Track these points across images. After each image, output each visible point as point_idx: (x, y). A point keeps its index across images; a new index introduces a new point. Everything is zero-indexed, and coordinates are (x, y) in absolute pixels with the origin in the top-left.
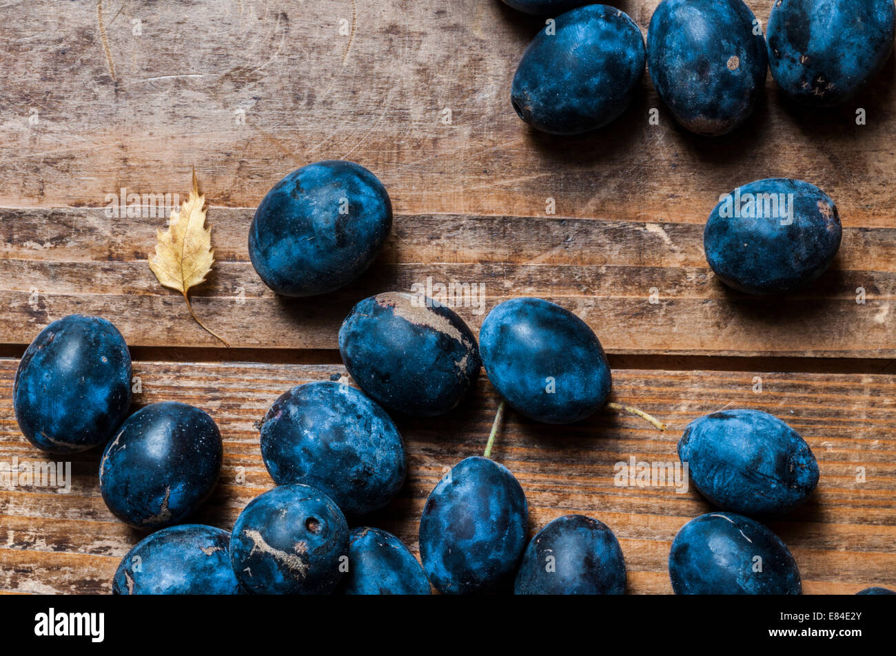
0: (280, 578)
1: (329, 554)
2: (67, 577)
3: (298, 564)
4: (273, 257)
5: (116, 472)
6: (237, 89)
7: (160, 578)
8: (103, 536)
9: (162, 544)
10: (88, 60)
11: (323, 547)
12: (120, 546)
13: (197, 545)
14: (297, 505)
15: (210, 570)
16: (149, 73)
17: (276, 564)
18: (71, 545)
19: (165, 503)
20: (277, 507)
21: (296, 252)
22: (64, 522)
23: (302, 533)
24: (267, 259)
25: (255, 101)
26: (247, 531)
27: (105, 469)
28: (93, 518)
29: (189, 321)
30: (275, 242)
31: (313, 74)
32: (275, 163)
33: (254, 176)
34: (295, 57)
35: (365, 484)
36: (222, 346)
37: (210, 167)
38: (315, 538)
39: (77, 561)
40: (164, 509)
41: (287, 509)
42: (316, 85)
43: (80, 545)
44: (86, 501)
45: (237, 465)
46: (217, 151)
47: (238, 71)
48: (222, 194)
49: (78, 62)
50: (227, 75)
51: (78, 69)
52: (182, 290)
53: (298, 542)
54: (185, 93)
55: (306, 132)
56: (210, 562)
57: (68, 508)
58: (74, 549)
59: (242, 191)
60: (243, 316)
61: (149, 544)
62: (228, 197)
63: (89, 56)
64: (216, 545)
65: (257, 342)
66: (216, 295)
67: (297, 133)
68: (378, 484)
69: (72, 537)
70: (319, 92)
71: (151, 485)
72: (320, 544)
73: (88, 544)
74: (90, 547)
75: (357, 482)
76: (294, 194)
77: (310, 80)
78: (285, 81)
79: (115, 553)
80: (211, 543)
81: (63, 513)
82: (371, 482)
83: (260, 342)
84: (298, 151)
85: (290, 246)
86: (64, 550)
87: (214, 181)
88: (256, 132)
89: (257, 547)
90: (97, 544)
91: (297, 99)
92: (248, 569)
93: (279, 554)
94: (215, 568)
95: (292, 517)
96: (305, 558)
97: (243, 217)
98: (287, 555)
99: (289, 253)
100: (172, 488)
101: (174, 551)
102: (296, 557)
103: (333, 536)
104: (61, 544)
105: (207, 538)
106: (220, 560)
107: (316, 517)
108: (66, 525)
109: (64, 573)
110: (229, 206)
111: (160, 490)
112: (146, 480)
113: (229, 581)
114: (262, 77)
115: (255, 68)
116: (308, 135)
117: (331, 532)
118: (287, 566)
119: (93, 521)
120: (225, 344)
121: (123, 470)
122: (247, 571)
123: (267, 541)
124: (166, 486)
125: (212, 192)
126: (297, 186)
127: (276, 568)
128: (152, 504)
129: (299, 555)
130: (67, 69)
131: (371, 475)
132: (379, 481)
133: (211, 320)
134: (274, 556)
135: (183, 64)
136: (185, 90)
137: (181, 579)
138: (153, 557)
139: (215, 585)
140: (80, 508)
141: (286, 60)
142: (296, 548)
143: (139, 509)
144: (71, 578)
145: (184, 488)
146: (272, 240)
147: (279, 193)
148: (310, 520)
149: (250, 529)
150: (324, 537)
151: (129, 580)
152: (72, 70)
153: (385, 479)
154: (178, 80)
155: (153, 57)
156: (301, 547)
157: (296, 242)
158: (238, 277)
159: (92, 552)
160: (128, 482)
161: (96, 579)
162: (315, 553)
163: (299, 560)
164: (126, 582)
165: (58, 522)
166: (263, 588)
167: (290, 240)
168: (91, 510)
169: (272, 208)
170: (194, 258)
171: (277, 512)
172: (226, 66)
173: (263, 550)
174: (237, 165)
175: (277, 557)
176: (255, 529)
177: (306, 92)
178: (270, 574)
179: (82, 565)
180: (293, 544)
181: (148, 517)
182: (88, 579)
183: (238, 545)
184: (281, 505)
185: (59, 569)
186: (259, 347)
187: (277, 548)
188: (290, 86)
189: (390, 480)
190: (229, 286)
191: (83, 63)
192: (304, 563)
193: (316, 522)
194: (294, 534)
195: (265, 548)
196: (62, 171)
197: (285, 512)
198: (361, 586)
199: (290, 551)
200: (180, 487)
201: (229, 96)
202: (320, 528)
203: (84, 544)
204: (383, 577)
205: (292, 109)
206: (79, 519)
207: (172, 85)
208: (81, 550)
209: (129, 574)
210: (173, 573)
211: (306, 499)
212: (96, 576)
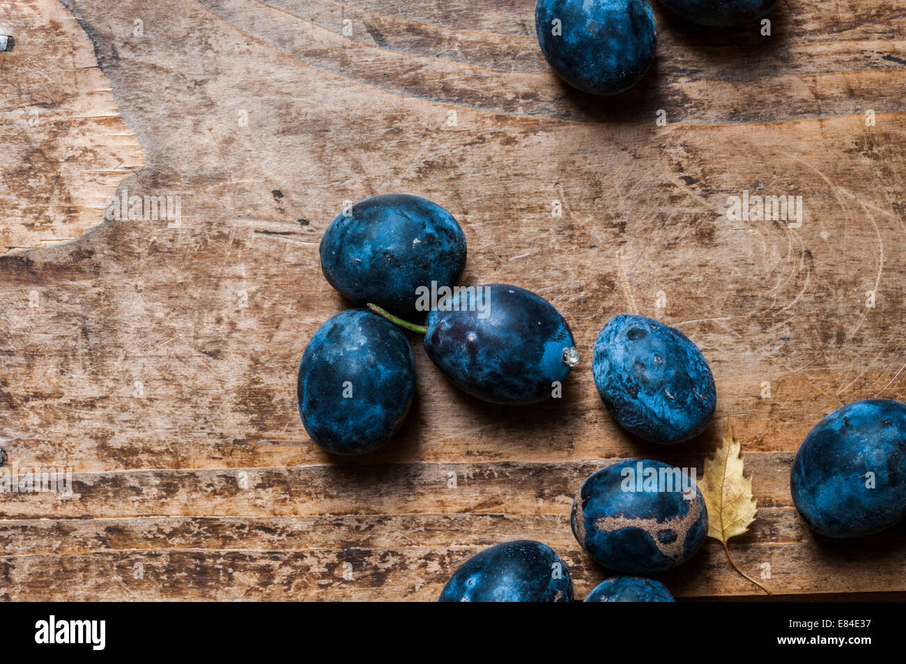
4: (821, 496)
6: (764, 330)
10: (611, 308)
16: (674, 319)
21: (846, 490)
24: (814, 497)
25: (783, 343)
29: (728, 569)
30: (824, 480)
31: (841, 312)
32: (806, 404)
33: (786, 419)
34: (822, 294)
36: (763, 593)
37: (741, 411)
42: (845, 323)
46: (747, 395)
47: (764, 312)
48: (755, 438)
49: (601, 311)
50: (754, 317)
51: (601, 317)
52: (722, 539)
54: (711, 336)
55: (836, 371)
59: (775, 434)
60: (783, 562)
62: (762, 441)
63: (611, 304)
65: (799, 588)
66: (755, 541)
67: (828, 373)
70: (848, 330)
76: (843, 431)
77: (839, 317)
78: (813, 320)
83: (802, 588)
84: (830, 391)
85: (841, 484)
87: (746, 425)
88: (786, 373)
91: (826, 337)
97: (778, 461)
99: (838, 491)
110: (763, 450)
114: (789, 316)
115: (781, 308)
116: (840, 374)
120: (766, 591)
125: (745, 437)
126: (846, 423)
130: (589, 318)
133: (750, 567)
135: (708, 307)
136: (711, 334)
141: (812, 298)
146: (820, 477)
147: (827, 430)
152: (594, 319)
154: (703, 325)
155: (677, 302)
157: (846, 480)
158: (775, 522)
167: (841, 477)
169: (819, 446)
170: (734, 507)
172: (751, 307)
174: (768, 408)
177: (834, 331)
186: (801, 593)
188: (818, 325)
190: (768, 532)
191: (607, 311)
196: (591, 423)
201: (757, 337)
205: (821, 349)
207: (698, 329)
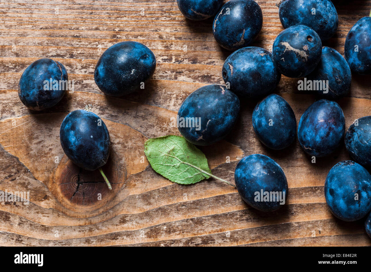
0: (297, 61)
1: (316, 51)
2: (197, 74)
3: (304, 55)
5: (222, 25)
7: (244, 64)
8: (211, 57)
9: (243, 52)
11: (314, 47)
12: (218, 61)
13: (257, 52)
14: (303, 31)
15: (263, 61)
17: (295, 55)
18: (198, 61)
19: (243, 36)
20: (294, 33)
22: (195, 52)
23: (306, 41)
26: (282, 43)
27: (216, 24)
28: (207, 50)
35: (324, 27)
38: (311, 44)
39: (201, 68)
40: (242, 39)
41: (298, 33)
43: (202, 61)
44: (204, 43)
45: (266, 26)
53: (304, 46)
56: (263, 59)
57: (197, 46)
58: (200, 63)
61: (237, 53)
64: (264, 53)
68: (329, 28)
69: (199, 58)
71: (237, 29)
72: (313, 46)
73: (205, 61)
74: (206, 62)
75: (321, 26)
79: (216, 64)
80: (262, 52)
81: (194, 48)
82: (327, 27)
86: (196, 63)
89: (287, 48)
90: (209, 60)
92: (283, 58)
93: (297, 51)
94: (265, 61)
95: (301, 35)
96: (307, 52)
98: (300, 51)
100: (246, 30)
101: (248, 54)
102: (304, 52)
103: (317, 44)
104: (194, 61)
105: (261, 50)
106: (267, 58)
107: (311, 35)
108: (196, 53)
109: (196, 73)
111: (241, 31)
112: (235, 26)
113: (271, 67)
117: (317, 42)
118: (300, 55)
119: (207, 51)
121: (225, 23)
122: (283, 60)
123: (291, 46)
124: (243, 29)
127: (296, 56)
128: (237, 37)
129: (305, 51)
131: (327, 24)
132: (329, 26)
134: (295, 52)
137: (253, 65)
138: (240, 57)
139: (266, 68)
140: (202, 46)
142: (304, 48)
143: (232, 39)
144: (199, 75)
145: (250, 30)
148: (309, 37)
149: (283, 42)
150: (315, 44)
151: (231, 66)
153: (332, 26)
156: (306, 47)
159: (207, 64)
160: (227, 28)
161: (209, 75)
162: (311, 50)
163: (305, 53)
164: (230, 67)
165: (193, 52)
166: (290, 66)
168: (206, 47)
171: (295, 34)
173: (290, 49)
175: (296, 52)
176: (286, 42)
178: (293, 60)
179: (203, 69)
180: (303, 46)
181: (235, 43)
182: (206, 75)
183: (278, 49)
184: (296, 32)
185: (194, 71)
187: (296, 48)
189: (333, 27)
192: (307, 54)
193: (311, 37)
194: (302, 43)
195: (291, 48)
197: (298, 34)
198: (325, 67)
199: (301, 49)
200: (249, 29)
202: (313, 40)
203: (204, 61)
204: (334, 63)
206: (201, 51)
208: (203, 63)
209: (230, 64)
210: (249, 62)
211: (306, 29)
212: (209, 74)
